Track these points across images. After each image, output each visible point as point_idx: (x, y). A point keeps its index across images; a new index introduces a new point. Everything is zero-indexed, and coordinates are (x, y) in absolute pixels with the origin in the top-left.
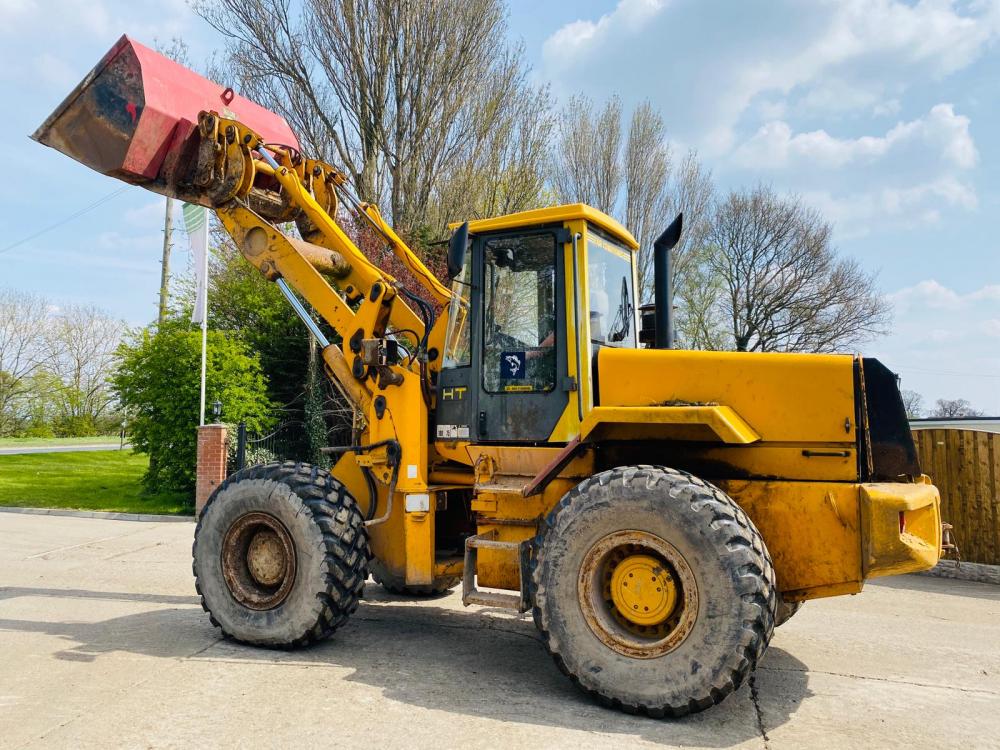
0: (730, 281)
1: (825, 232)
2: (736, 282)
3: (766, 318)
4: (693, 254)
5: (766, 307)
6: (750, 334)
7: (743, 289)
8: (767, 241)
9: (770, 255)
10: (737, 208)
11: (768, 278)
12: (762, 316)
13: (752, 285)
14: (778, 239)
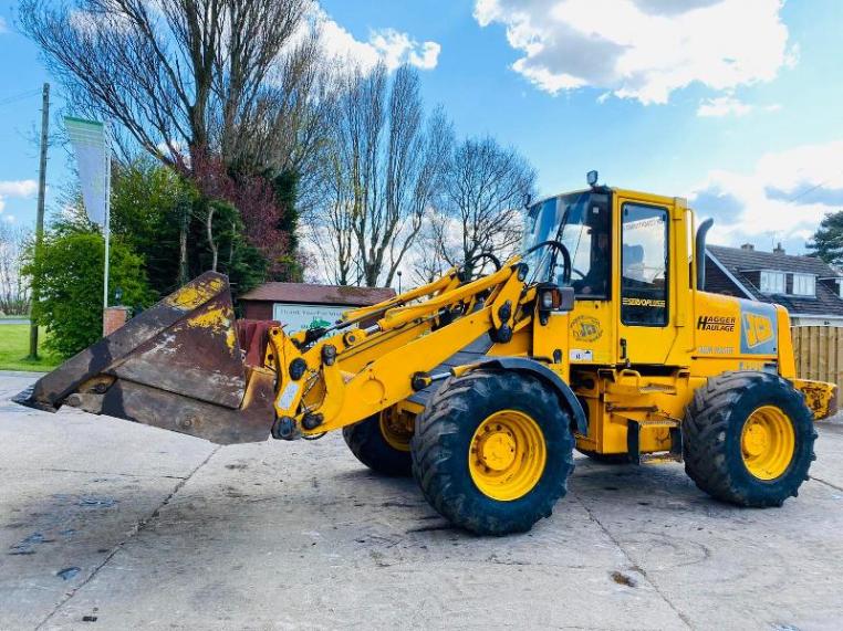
0: (463, 208)
1: (533, 175)
2: (466, 209)
3: (487, 237)
4: (438, 186)
5: (488, 229)
6: (475, 248)
7: (472, 214)
8: (490, 180)
9: (493, 190)
10: (471, 151)
11: (490, 208)
12: (484, 236)
13: (479, 212)
14: (498, 177)
